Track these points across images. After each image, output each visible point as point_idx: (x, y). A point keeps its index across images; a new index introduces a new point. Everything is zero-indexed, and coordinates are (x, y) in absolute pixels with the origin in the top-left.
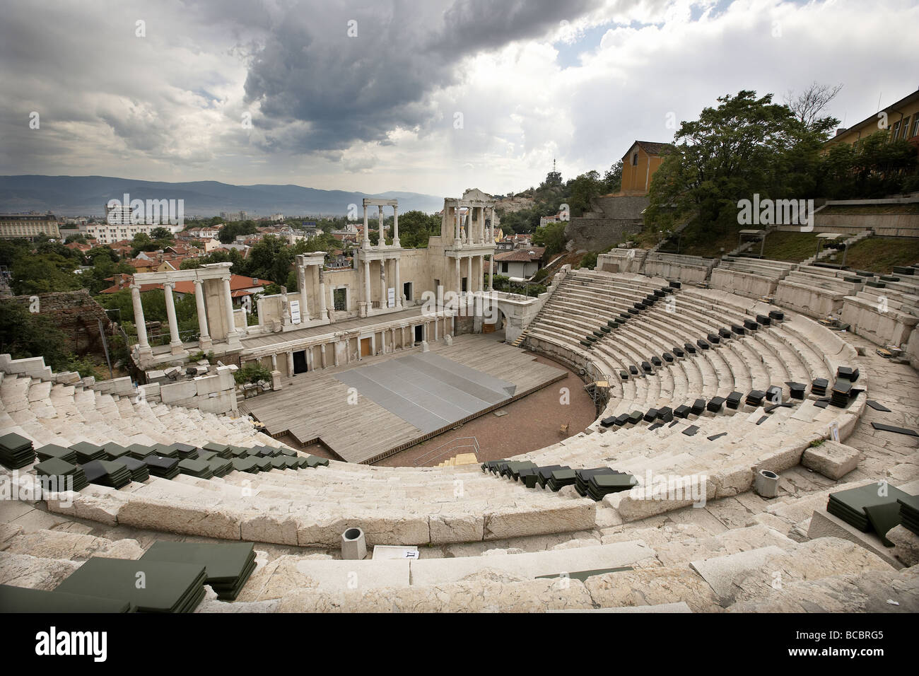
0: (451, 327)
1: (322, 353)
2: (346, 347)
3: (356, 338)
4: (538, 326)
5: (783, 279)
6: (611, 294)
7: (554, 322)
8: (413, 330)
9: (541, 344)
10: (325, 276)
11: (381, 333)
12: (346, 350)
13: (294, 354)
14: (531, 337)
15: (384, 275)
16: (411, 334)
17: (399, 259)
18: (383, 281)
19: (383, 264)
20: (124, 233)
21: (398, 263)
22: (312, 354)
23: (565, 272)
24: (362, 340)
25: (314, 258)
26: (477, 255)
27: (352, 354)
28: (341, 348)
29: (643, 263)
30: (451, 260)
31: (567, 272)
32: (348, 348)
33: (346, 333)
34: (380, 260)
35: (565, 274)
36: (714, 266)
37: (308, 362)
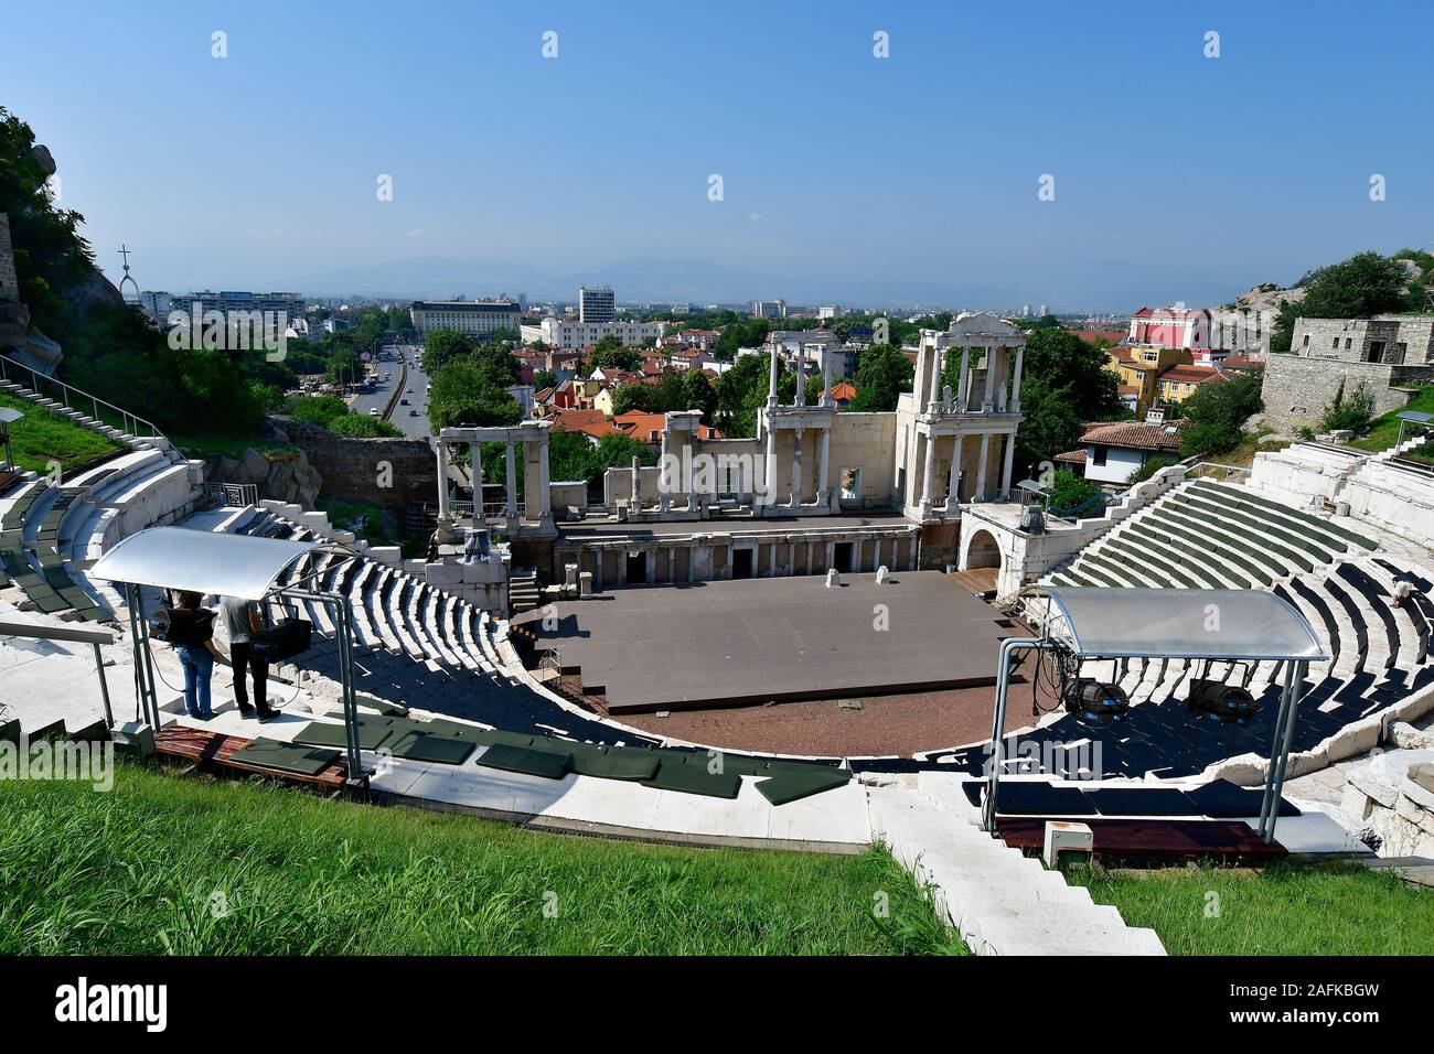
0: (909, 555)
1: (668, 561)
2: (709, 559)
3: (727, 546)
8: (831, 549)
11: (771, 544)
12: (709, 561)
15: (800, 453)
16: (826, 554)
17: (830, 430)
18: (796, 463)
19: (799, 437)
21: (827, 436)
22: (654, 561)
23: (1165, 482)
24: (735, 552)
25: (683, 420)
26: (976, 432)
27: (717, 570)
28: (701, 558)
29: (1342, 482)
30: (922, 436)
31: (1169, 481)
32: (712, 559)
33: (710, 537)
34: (792, 431)
35: (1164, 486)
37: (648, 570)
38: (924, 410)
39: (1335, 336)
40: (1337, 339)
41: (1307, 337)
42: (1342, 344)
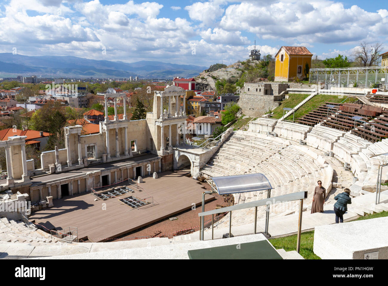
0: (159, 167)
1: (78, 185)
2: (93, 181)
3: (99, 175)
5: (337, 142)
8: (135, 170)
10: (81, 139)
11: (114, 172)
12: (93, 183)
13: (61, 186)
14: (204, 174)
15: (117, 137)
16: (133, 172)
17: (127, 128)
18: (117, 141)
19: (117, 131)
21: (126, 130)
22: (72, 186)
23: (229, 133)
24: (103, 177)
25: (75, 129)
26: (175, 123)
27: (96, 185)
28: (90, 181)
29: (273, 128)
30: (159, 127)
31: (230, 133)
32: (94, 181)
33: (93, 173)
34: (115, 129)
35: (229, 134)
36: (309, 132)
37: (70, 190)
38: (159, 118)
39: (256, 88)
40: (257, 89)
41: (249, 89)
42: (258, 90)
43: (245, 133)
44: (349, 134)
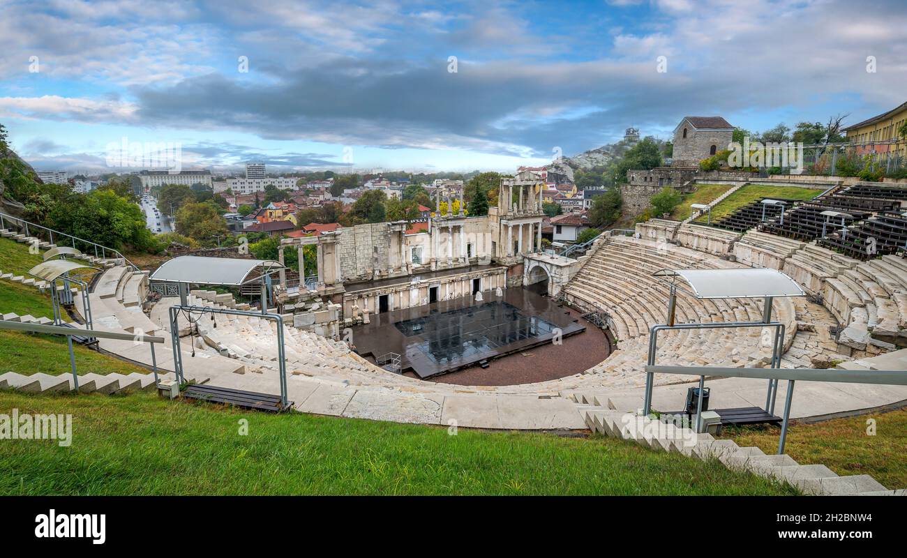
0: (503, 281)
1: (400, 297)
2: (418, 294)
3: (427, 287)
4: (574, 285)
5: (791, 257)
6: (641, 260)
7: (589, 282)
8: (472, 282)
9: (578, 301)
10: (406, 239)
12: (418, 296)
13: (380, 297)
14: (568, 294)
15: (451, 237)
16: (470, 285)
17: (464, 225)
18: (450, 243)
19: (451, 229)
20: (258, 185)
21: (462, 229)
22: (393, 298)
23: (605, 238)
24: (431, 289)
25: (398, 226)
26: (527, 223)
27: (422, 299)
28: (414, 294)
29: (675, 233)
30: (506, 227)
32: (420, 294)
33: (419, 283)
34: (448, 227)
35: (605, 240)
36: (737, 240)
37: (390, 304)
38: (505, 214)
39: (645, 176)
40: (646, 178)
41: (634, 177)
42: (648, 180)
43: (629, 239)
44: (812, 245)
